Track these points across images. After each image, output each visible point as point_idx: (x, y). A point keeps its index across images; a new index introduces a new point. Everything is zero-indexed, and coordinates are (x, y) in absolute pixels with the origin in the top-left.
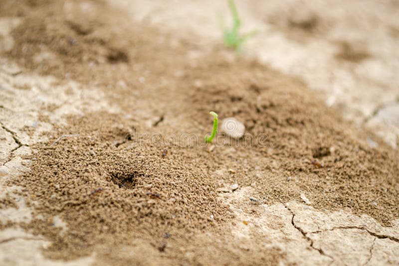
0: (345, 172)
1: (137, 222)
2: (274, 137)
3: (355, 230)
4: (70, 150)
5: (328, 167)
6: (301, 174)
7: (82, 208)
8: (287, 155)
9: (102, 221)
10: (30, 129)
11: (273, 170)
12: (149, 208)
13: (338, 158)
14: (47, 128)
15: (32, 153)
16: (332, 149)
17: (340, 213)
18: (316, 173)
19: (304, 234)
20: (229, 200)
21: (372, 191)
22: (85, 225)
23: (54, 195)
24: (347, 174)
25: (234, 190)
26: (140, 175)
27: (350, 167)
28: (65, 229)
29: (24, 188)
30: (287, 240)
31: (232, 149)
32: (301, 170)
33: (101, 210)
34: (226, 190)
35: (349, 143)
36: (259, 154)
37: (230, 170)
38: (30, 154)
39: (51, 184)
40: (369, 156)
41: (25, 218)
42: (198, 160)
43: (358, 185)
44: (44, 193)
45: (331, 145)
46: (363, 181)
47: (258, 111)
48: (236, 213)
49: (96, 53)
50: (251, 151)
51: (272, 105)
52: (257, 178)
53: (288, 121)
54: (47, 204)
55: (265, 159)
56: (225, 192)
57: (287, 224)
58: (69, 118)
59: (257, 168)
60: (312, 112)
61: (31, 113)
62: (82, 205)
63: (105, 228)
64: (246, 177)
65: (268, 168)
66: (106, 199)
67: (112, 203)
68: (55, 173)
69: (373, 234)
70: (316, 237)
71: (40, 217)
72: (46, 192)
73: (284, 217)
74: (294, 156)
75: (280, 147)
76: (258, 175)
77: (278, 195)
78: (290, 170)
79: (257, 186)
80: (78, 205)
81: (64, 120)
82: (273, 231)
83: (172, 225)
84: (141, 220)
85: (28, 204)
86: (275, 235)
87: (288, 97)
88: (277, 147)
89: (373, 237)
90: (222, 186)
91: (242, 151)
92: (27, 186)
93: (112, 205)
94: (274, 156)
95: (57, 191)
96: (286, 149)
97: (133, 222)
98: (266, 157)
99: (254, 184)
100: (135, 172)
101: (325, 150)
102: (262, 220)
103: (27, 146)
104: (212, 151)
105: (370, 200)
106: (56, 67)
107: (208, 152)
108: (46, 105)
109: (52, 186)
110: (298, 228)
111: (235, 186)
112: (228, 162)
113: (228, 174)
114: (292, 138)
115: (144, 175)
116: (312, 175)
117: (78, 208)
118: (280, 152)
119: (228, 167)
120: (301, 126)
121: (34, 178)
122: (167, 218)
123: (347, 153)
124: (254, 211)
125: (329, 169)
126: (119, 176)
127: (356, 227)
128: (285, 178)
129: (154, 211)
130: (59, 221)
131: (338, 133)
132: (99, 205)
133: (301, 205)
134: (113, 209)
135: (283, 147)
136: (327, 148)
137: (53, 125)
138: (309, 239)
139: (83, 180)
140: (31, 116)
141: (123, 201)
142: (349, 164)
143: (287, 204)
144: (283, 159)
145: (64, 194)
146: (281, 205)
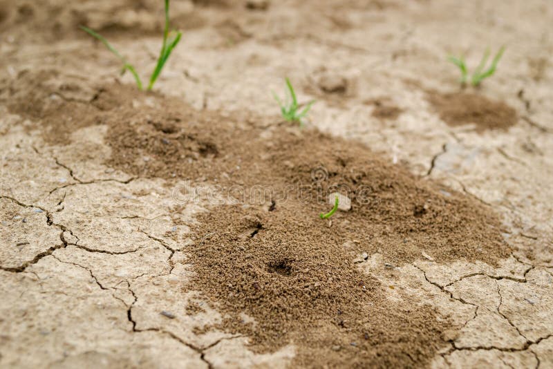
0: (446, 226)
1: (312, 306)
2: (375, 204)
3: (477, 276)
4: (220, 248)
5: (431, 223)
6: (413, 234)
7: (261, 301)
8: (394, 219)
9: (284, 310)
10: (173, 233)
11: (390, 235)
12: (316, 290)
13: (435, 213)
14: (185, 230)
15: (188, 257)
16: (426, 207)
17: (459, 264)
18: (424, 231)
19: (441, 288)
20: (368, 269)
21: (473, 238)
22: (271, 317)
23: (231, 294)
24: (448, 228)
25: (366, 259)
26: (291, 261)
27: (447, 220)
28: (255, 323)
29: (201, 292)
30: (432, 296)
31: (346, 221)
32: (411, 231)
33: (279, 301)
34: (360, 260)
35: (436, 199)
36: (370, 221)
37: (355, 241)
38: (186, 259)
39: (223, 284)
40: (455, 207)
41: (216, 319)
42: (324, 236)
43: (460, 236)
44: (220, 294)
45: (424, 204)
46: (462, 231)
47: (354, 182)
48: (380, 280)
49: (190, 149)
50: (362, 220)
51: (364, 175)
52: (380, 244)
53: (380, 187)
54: (228, 303)
55: (378, 225)
56: (360, 262)
57: (423, 281)
58: (199, 216)
59: (376, 235)
60: (395, 175)
61: (165, 218)
62: (261, 299)
63: (290, 315)
64: (371, 245)
65: (384, 233)
66: (278, 289)
67: (285, 292)
68: (220, 273)
69: (492, 277)
70: (451, 289)
71: (227, 316)
72: (222, 293)
73: (418, 276)
74: (399, 218)
75: (385, 213)
76: (379, 241)
77: (404, 257)
78: (403, 233)
79: (383, 251)
80: (257, 299)
81: (195, 219)
82: (416, 290)
83: (339, 302)
84: (315, 302)
85: (212, 307)
86: (419, 293)
87: (373, 165)
88: (382, 213)
89: (494, 280)
90: (356, 257)
91: (355, 221)
92: (202, 289)
93: (285, 294)
94: (385, 222)
95: (231, 290)
96: (390, 213)
97: (310, 306)
98: (378, 223)
99: (380, 250)
100: (285, 259)
101: (420, 208)
102: (402, 282)
103: (179, 251)
104: (332, 226)
105: (476, 247)
106: (160, 169)
107: (328, 228)
108: (172, 208)
109: (224, 285)
110: (434, 284)
111: (365, 255)
112: (349, 234)
113: (354, 245)
114: (391, 202)
115: (294, 260)
116: (422, 233)
117: (258, 302)
118: (387, 216)
119: (352, 239)
120: (391, 189)
121: (204, 281)
122: (334, 297)
123: (439, 208)
124: (392, 275)
125: (432, 226)
126: (272, 265)
127: (477, 274)
128: (402, 240)
129: (322, 292)
130: (246, 318)
131: (423, 191)
132: (275, 296)
133: (426, 262)
134: (288, 297)
135: (388, 212)
136: (422, 206)
137: (189, 226)
138: (447, 292)
139: (250, 275)
140: (166, 221)
141: (293, 288)
142: (447, 218)
143: (415, 263)
144: (393, 223)
145: (238, 291)
146: (410, 265)
